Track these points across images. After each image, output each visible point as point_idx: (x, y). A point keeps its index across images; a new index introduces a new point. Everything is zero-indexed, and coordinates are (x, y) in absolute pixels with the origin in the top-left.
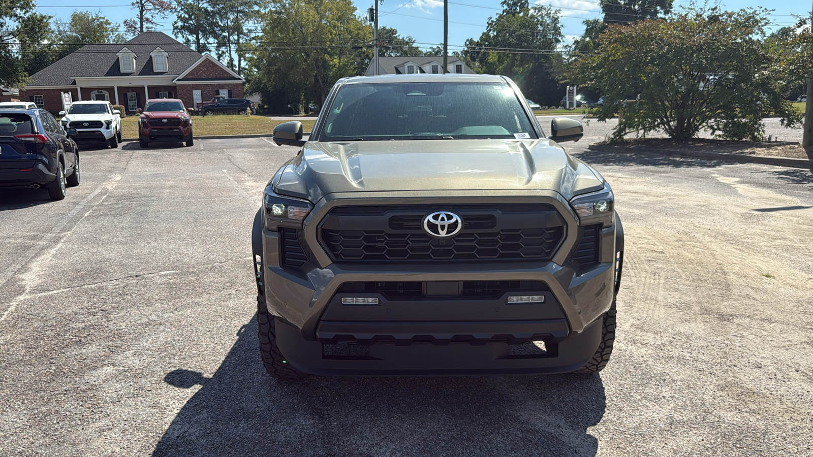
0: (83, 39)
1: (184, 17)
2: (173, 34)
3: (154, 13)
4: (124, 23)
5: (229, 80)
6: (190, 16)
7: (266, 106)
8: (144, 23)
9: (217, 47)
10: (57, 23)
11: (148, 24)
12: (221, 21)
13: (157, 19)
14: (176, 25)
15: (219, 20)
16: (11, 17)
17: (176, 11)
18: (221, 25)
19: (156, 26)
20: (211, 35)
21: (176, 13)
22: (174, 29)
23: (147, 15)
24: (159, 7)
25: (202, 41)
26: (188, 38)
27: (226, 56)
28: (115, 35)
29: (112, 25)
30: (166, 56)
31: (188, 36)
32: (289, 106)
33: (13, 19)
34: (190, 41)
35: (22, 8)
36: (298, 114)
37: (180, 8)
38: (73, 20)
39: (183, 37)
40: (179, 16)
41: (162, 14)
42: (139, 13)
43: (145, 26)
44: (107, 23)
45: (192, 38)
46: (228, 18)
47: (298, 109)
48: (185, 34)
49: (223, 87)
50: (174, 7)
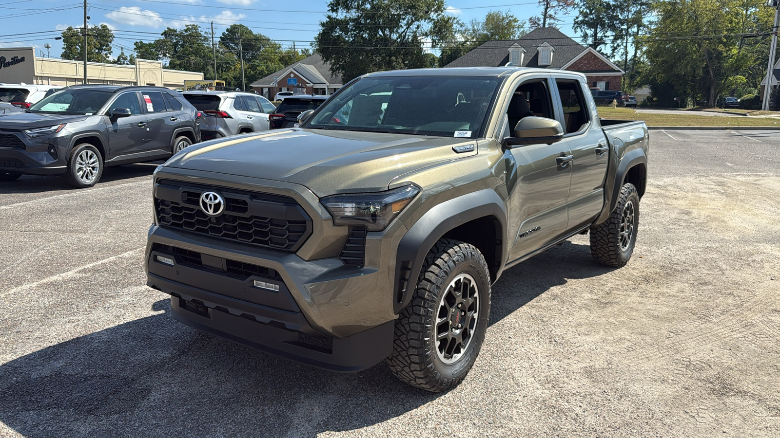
0: (492, 36)
1: (586, 12)
2: (573, 28)
3: (557, 10)
4: (530, 20)
5: (608, 72)
6: (591, 11)
7: (655, 99)
8: (547, 19)
9: (613, 40)
10: (473, 23)
11: (551, 20)
12: (621, 14)
13: (560, 15)
14: (577, 20)
15: (619, 14)
16: (426, 19)
17: (578, 7)
18: (620, 19)
19: (558, 21)
20: (609, 29)
21: (578, 9)
22: (575, 24)
23: (551, 12)
24: (562, 4)
25: (599, 35)
26: (586, 32)
27: (620, 49)
28: (521, 31)
29: (519, 22)
30: (551, 50)
31: (586, 30)
32: (675, 99)
33: (427, 21)
34: (588, 35)
35: (436, 11)
36: (685, 107)
37: (582, 4)
38: (487, 19)
39: (582, 31)
40: (581, 11)
41: (564, 10)
42: (543, 10)
43: (547, 23)
44: (515, 21)
45: (590, 32)
46: (629, 11)
47: (686, 102)
48: (583, 28)
49: (601, 79)
50: (576, 3)
